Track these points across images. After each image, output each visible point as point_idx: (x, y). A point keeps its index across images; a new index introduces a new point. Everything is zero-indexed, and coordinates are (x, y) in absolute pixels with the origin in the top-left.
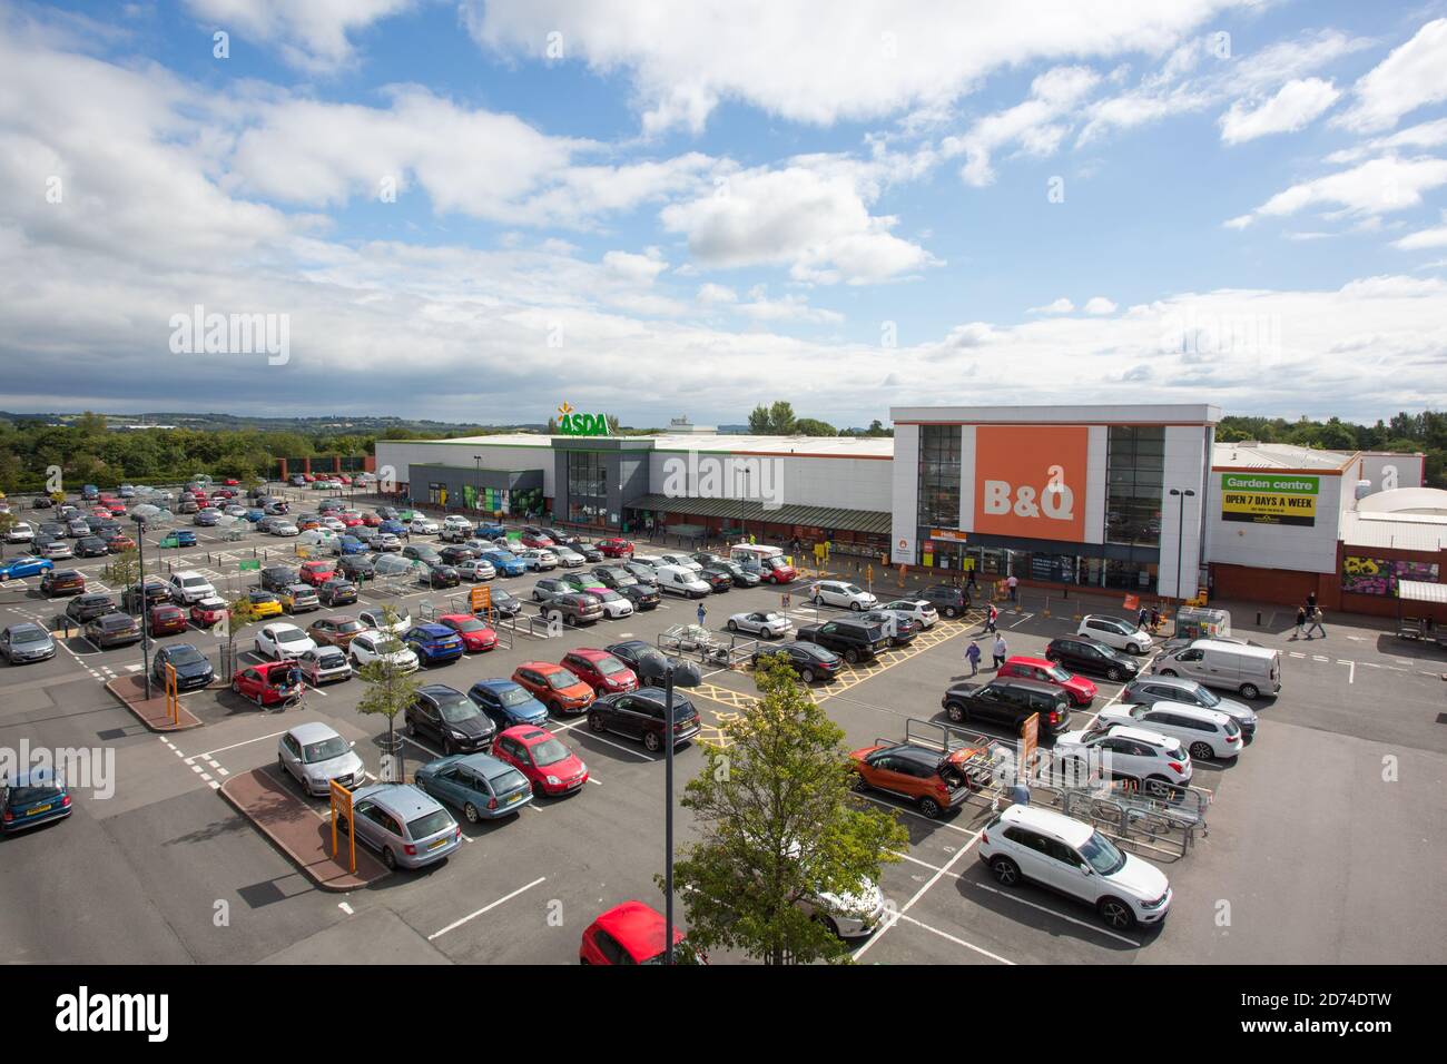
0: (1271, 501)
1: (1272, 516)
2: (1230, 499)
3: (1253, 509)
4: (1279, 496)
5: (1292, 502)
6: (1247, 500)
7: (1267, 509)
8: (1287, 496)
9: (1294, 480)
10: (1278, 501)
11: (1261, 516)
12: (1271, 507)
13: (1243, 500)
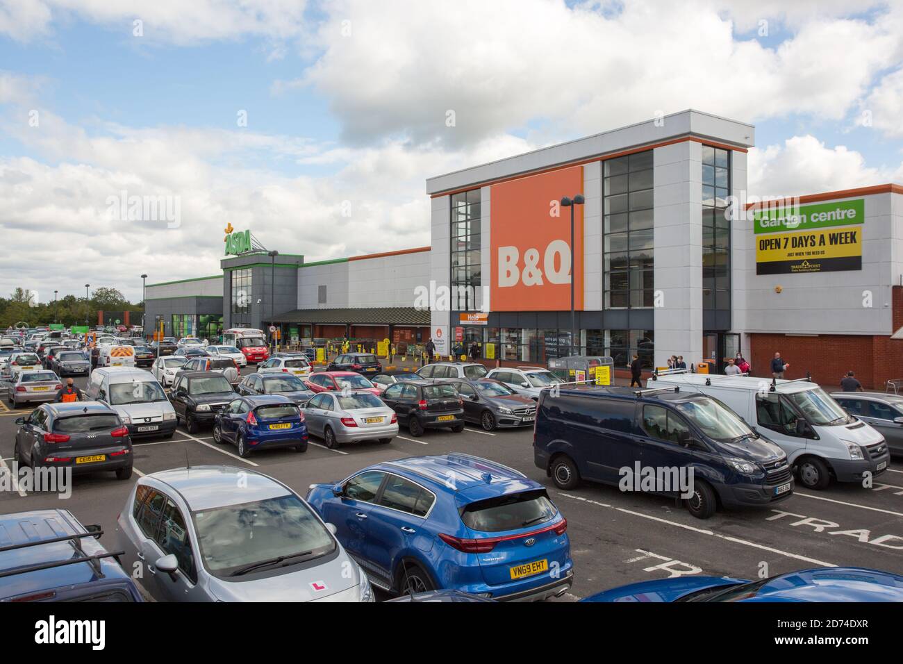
0: (809, 241)
1: (811, 261)
2: (764, 245)
3: (790, 255)
4: (817, 232)
5: (834, 239)
6: (783, 243)
7: (806, 253)
8: (827, 231)
9: (832, 208)
10: (817, 240)
11: (799, 262)
12: (809, 249)
13: (778, 243)
